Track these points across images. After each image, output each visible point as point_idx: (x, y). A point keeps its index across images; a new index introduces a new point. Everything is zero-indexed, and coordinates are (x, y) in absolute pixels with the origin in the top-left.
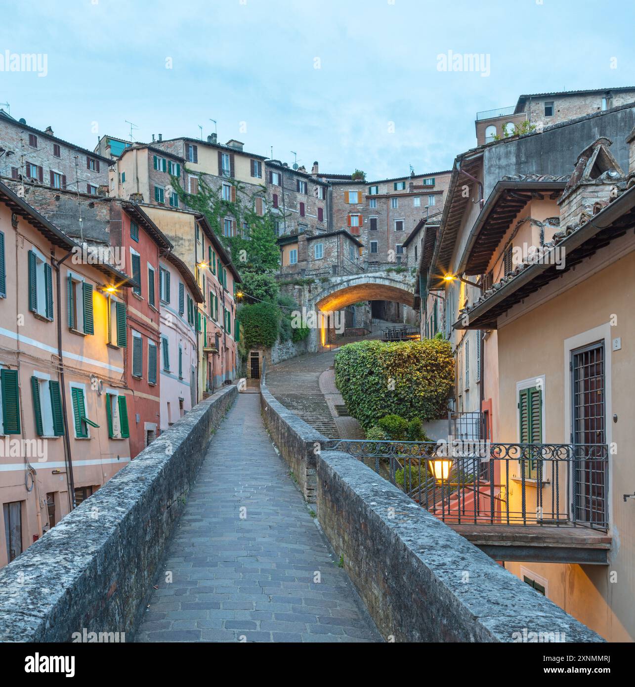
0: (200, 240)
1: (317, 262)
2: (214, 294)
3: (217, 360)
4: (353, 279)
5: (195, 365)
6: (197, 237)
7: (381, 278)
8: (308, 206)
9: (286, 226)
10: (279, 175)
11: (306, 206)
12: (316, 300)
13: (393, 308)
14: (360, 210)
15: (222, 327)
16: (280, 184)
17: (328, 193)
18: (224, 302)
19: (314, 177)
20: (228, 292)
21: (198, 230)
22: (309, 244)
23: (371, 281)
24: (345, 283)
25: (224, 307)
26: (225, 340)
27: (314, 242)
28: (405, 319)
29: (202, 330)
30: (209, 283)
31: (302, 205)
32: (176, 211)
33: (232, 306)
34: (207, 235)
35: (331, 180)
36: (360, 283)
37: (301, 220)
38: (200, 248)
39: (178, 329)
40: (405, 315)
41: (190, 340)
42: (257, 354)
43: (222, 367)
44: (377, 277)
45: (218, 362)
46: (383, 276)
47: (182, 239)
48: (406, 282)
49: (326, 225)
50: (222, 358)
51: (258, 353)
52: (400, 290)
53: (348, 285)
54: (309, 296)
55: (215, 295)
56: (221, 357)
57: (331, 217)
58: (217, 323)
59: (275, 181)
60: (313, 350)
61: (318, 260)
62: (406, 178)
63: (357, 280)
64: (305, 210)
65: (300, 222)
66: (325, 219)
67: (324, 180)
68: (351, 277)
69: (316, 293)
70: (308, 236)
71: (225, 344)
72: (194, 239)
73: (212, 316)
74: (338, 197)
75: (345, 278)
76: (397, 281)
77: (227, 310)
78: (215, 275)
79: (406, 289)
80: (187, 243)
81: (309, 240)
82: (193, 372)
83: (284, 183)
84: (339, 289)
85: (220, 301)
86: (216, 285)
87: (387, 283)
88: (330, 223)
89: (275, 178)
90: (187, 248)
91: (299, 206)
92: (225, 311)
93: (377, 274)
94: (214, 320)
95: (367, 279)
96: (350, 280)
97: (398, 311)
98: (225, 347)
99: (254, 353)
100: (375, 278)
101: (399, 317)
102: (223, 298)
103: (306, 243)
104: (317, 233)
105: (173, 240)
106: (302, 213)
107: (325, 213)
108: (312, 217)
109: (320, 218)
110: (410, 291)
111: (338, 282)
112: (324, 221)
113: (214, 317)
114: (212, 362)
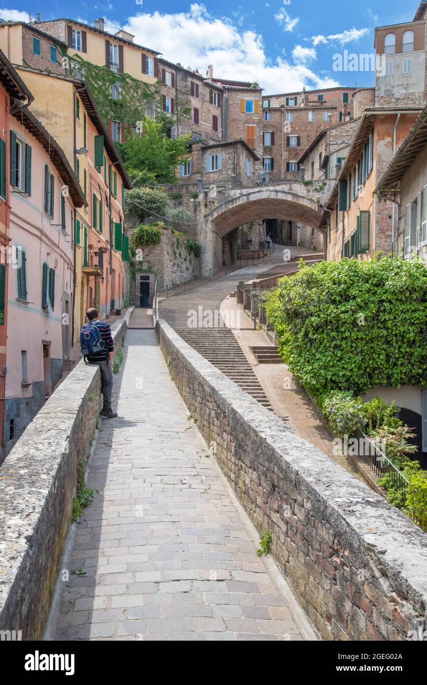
0: (81, 121)
1: (212, 175)
2: (99, 197)
3: (101, 284)
4: (253, 193)
5: (69, 291)
6: (76, 115)
7: (283, 192)
8: (202, 113)
9: (179, 133)
10: (173, 75)
11: (200, 112)
12: (212, 215)
13: (286, 229)
14: (256, 121)
15: (107, 241)
16: (173, 85)
17: (224, 100)
18: (110, 210)
19: (209, 82)
20: (115, 199)
21: (78, 107)
22: (203, 154)
23: (273, 196)
24: (245, 197)
25: (110, 217)
26: (111, 258)
27: (209, 151)
28: (298, 242)
29: (82, 243)
30: (92, 182)
31: (196, 111)
32: (48, 75)
33: (120, 217)
34: (90, 116)
35: (227, 86)
36: (261, 198)
37: (195, 127)
38: (80, 132)
39: (43, 238)
40: (298, 238)
41: (63, 256)
42: (147, 278)
43: (107, 294)
44: (279, 191)
45: (102, 287)
46: (286, 190)
47: (56, 115)
48: (310, 197)
49: (220, 135)
50: (107, 281)
51: (149, 277)
52: (302, 206)
53: (248, 199)
54: (205, 211)
55: (100, 199)
56: (105, 280)
57: (225, 126)
58: (101, 236)
59: (168, 81)
60: (207, 274)
61: (213, 172)
62: (298, 94)
63: (257, 194)
64: (200, 117)
65: (195, 130)
66: (220, 129)
67: (219, 85)
68: (251, 191)
69: (213, 208)
70: (203, 146)
71: (110, 263)
72: (72, 116)
73: (95, 226)
74: (234, 105)
75: (245, 191)
76: (300, 197)
77: (114, 220)
78: (100, 172)
79: (309, 206)
80: (63, 122)
81: (205, 149)
82: (67, 302)
83: (178, 84)
84: (237, 204)
85: (105, 209)
86: (102, 186)
87: (289, 198)
88: (225, 134)
89: (168, 77)
90: (63, 129)
91: (192, 112)
92: (111, 222)
93: (279, 188)
94: (98, 232)
95: (269, 193)
96: (249, 194)
97: (291, 233)
98: (111, 268)
99: (144, 276)
100: (277, 191)
101: (291, 239)
102: (109, 205)
103: (201, 152)
104: (211, 143)
105: (43, 116)
106: (197, 121)
107: (219, 123)
108: (206, 125)
109: (215, 127)
110: (313, 208)
111: (238, 195)
112: (219, 131)
113: (98, 228)
114: (93, 287)
